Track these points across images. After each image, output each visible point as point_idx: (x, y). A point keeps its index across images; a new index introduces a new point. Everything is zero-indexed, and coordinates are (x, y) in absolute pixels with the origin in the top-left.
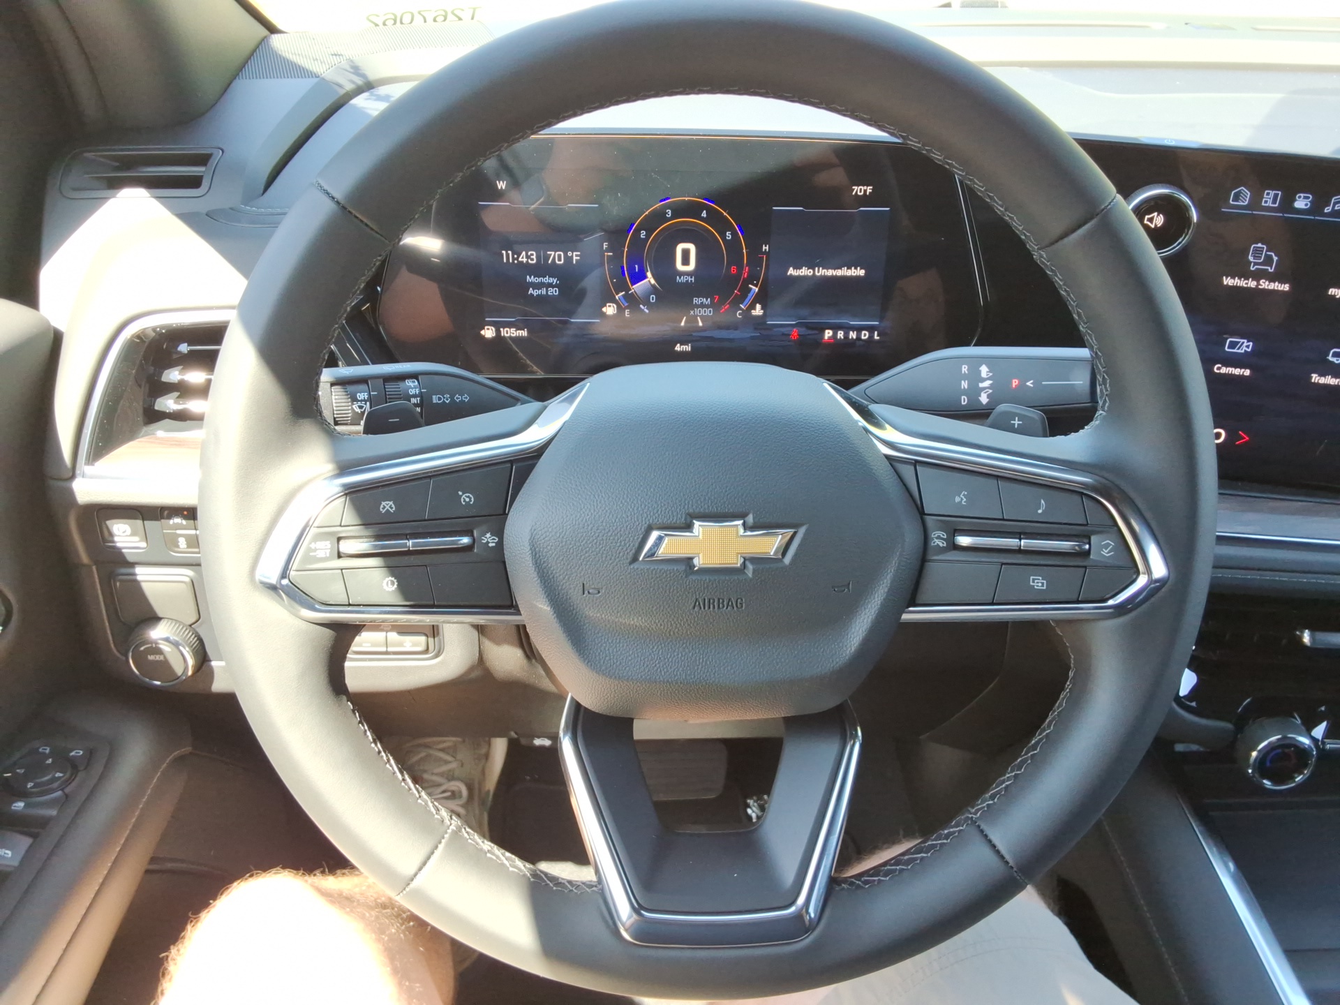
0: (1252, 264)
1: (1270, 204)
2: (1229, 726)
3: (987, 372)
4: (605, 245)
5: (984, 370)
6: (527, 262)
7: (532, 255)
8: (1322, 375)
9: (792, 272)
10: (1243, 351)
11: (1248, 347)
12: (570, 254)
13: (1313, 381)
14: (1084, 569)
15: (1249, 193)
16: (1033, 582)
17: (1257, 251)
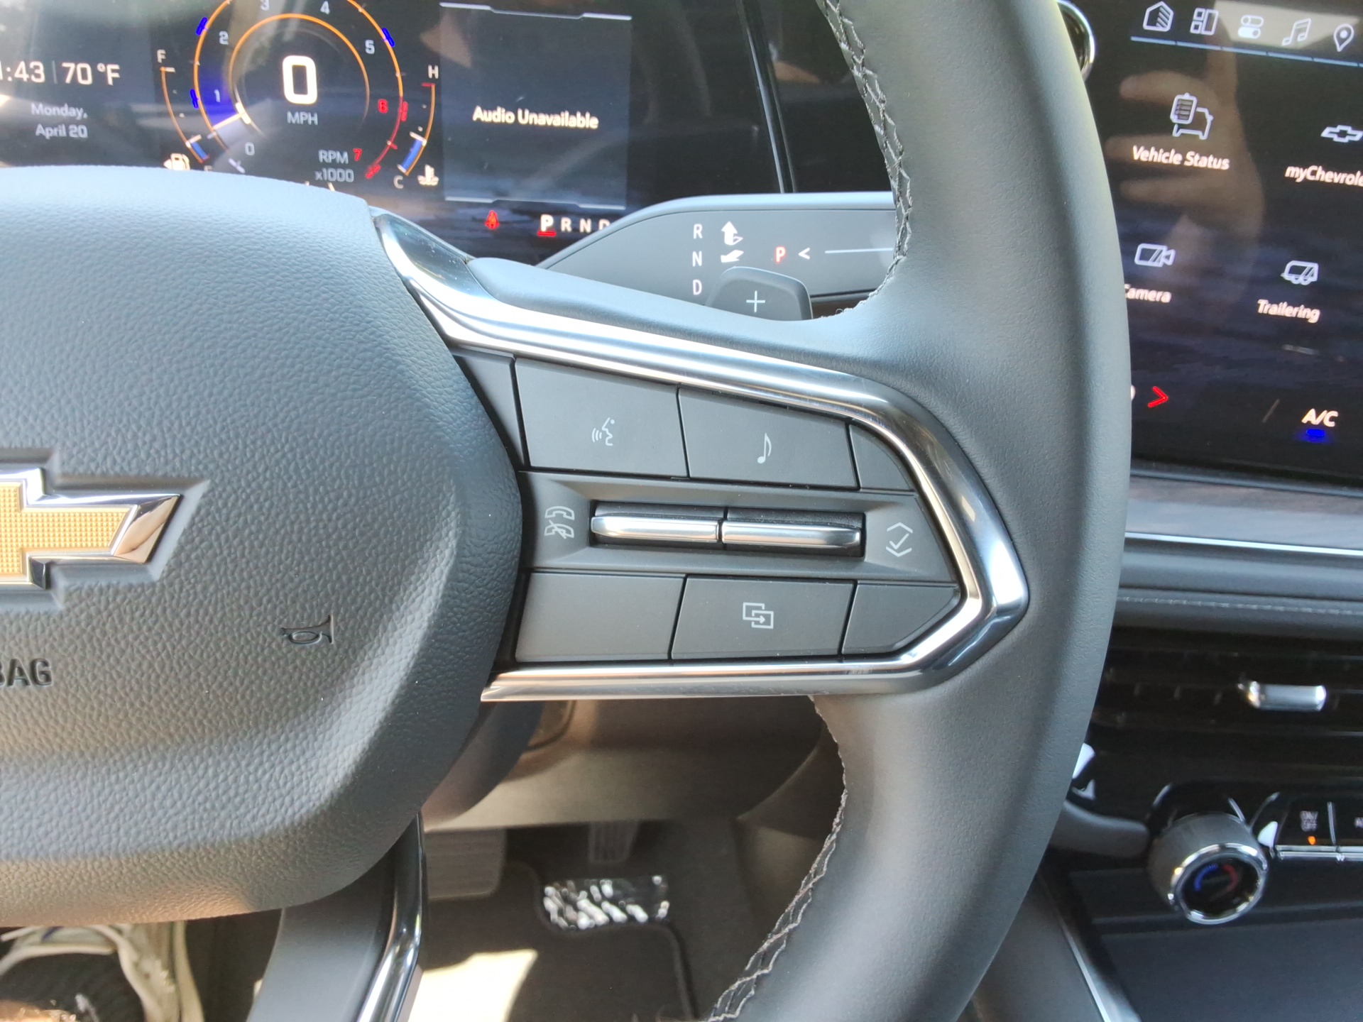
0: (1176, 127)
1: (1202, 31)
2: (1139, 827)
3: (735, 235)
4: (161, 55)
5: (729, 232)
6: (29, 79)
7: (37, 67)
8: (1274, 301)
9: (479, 114)
10: (1160, 265)
11: (1168, 257)
12: (101, 67)
13: (1260, 310)
14: (851, 586)
15: (1172, 13)
16: (749, 614)
17: (1184, 106)
